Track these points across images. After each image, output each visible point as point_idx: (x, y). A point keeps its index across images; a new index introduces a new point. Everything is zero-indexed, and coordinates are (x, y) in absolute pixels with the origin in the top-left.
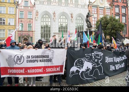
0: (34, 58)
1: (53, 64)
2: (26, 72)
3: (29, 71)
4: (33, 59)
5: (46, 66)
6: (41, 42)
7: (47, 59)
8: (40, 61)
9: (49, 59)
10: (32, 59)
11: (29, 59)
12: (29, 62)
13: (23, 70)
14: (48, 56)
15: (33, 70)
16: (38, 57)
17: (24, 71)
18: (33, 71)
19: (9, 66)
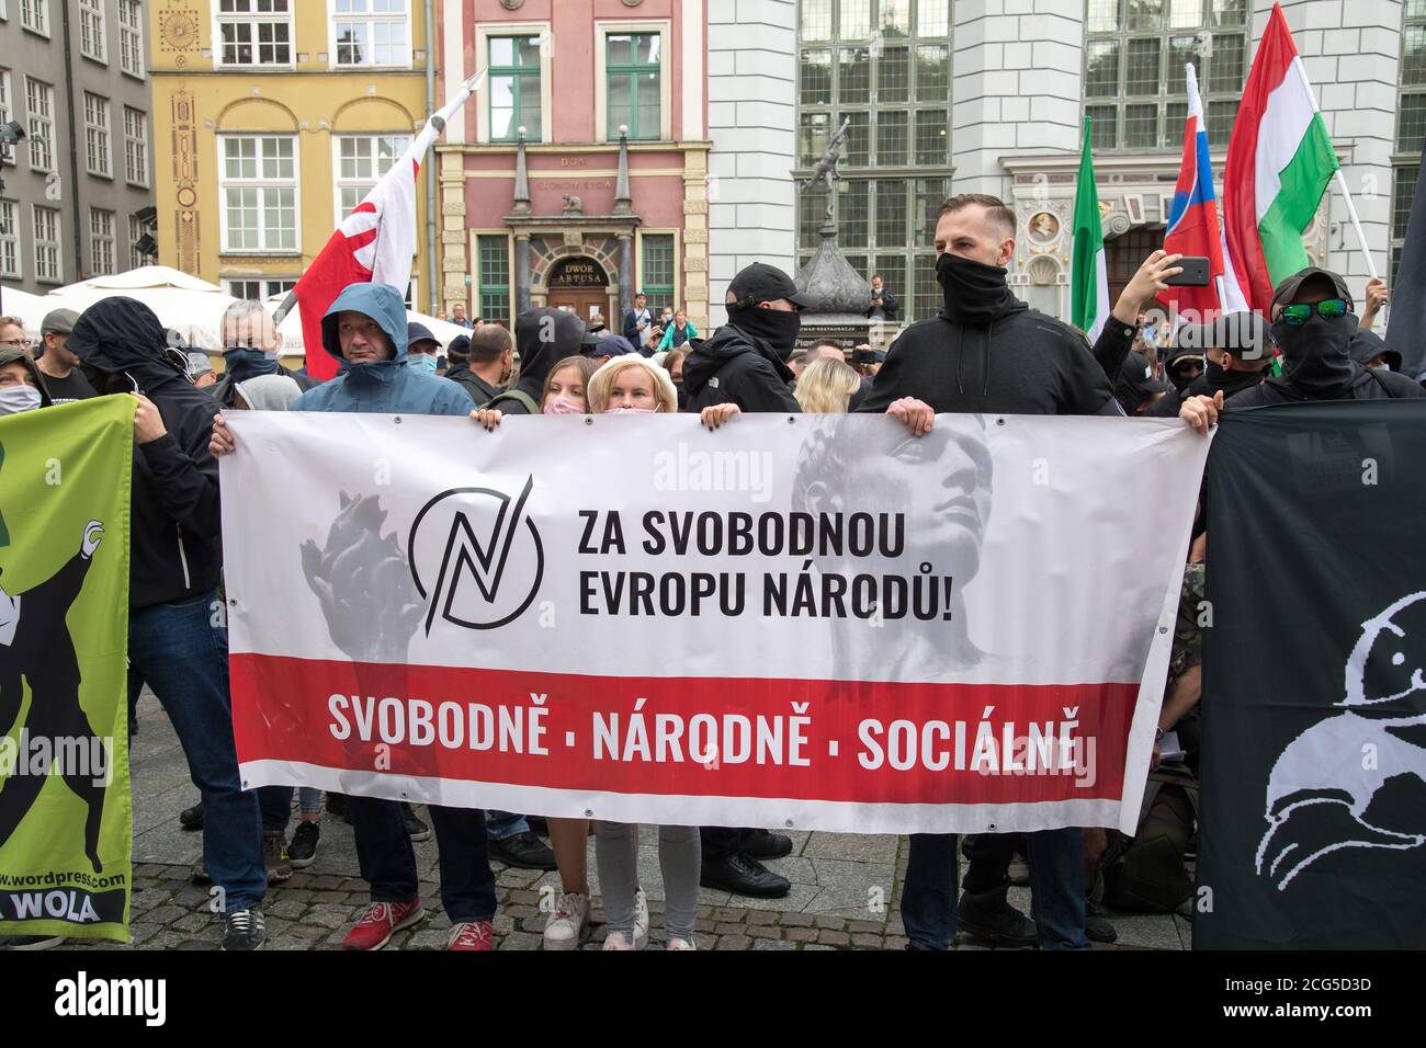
0: (681, 548)
1: (969, 655)
2: (570, 739)
3: (603, 732)
4: (669, 561)
5: (866, 687)
6: (782, 306)
7: (878, 565)
8: (774, 594)
9: (906, 567)
10: (658, 566)
11: (611, 563)
12: (613, 607)
13: (534, 713)
14: (886, 535)
15: (661, 720)
16: (737, 532)
17: (536, 730)
18: (668, 738)
19: (340, 640)
